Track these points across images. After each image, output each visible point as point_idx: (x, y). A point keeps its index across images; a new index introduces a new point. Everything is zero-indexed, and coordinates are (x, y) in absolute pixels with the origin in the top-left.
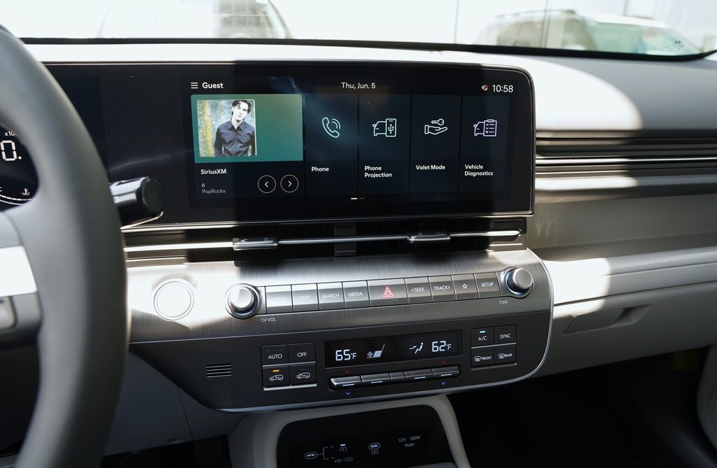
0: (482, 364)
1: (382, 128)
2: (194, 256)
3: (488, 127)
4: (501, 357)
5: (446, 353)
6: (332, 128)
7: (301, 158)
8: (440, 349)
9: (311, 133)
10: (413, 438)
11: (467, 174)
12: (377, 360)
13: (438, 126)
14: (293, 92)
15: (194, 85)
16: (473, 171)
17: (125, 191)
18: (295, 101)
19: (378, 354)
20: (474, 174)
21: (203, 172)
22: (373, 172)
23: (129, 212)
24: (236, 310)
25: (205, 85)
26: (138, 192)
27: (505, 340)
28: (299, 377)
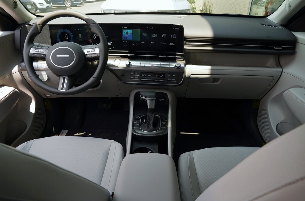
0: (169, 80)
1: (154, 35)
2: (122, 57)
3: (174, 36)
4: (173, 79)
5: (163, 77)
6: (145, 35)
7: (139, 40)
8: (161, 76)
9: (141, 36)
10: (162, 100)
11: (170, 45)
12: (150, 77)
13: (164, 35)
14: (139, 29)
15: (123, 27)
16: (171, 44)
17: (109, 44)
18: (139, 30)
19: (150, 76)
20: (172, 45)
21: (123, 42)
22: (152, 43)
23: (110, 46)
24: (127, 65)
25: (124, 27)
26: (111, 44)
27: (174, 76)
28: (136, 78)
